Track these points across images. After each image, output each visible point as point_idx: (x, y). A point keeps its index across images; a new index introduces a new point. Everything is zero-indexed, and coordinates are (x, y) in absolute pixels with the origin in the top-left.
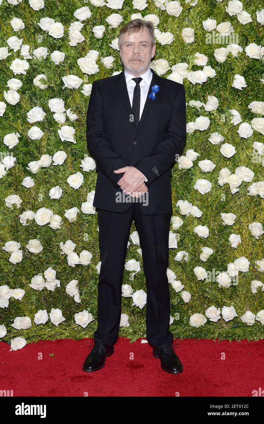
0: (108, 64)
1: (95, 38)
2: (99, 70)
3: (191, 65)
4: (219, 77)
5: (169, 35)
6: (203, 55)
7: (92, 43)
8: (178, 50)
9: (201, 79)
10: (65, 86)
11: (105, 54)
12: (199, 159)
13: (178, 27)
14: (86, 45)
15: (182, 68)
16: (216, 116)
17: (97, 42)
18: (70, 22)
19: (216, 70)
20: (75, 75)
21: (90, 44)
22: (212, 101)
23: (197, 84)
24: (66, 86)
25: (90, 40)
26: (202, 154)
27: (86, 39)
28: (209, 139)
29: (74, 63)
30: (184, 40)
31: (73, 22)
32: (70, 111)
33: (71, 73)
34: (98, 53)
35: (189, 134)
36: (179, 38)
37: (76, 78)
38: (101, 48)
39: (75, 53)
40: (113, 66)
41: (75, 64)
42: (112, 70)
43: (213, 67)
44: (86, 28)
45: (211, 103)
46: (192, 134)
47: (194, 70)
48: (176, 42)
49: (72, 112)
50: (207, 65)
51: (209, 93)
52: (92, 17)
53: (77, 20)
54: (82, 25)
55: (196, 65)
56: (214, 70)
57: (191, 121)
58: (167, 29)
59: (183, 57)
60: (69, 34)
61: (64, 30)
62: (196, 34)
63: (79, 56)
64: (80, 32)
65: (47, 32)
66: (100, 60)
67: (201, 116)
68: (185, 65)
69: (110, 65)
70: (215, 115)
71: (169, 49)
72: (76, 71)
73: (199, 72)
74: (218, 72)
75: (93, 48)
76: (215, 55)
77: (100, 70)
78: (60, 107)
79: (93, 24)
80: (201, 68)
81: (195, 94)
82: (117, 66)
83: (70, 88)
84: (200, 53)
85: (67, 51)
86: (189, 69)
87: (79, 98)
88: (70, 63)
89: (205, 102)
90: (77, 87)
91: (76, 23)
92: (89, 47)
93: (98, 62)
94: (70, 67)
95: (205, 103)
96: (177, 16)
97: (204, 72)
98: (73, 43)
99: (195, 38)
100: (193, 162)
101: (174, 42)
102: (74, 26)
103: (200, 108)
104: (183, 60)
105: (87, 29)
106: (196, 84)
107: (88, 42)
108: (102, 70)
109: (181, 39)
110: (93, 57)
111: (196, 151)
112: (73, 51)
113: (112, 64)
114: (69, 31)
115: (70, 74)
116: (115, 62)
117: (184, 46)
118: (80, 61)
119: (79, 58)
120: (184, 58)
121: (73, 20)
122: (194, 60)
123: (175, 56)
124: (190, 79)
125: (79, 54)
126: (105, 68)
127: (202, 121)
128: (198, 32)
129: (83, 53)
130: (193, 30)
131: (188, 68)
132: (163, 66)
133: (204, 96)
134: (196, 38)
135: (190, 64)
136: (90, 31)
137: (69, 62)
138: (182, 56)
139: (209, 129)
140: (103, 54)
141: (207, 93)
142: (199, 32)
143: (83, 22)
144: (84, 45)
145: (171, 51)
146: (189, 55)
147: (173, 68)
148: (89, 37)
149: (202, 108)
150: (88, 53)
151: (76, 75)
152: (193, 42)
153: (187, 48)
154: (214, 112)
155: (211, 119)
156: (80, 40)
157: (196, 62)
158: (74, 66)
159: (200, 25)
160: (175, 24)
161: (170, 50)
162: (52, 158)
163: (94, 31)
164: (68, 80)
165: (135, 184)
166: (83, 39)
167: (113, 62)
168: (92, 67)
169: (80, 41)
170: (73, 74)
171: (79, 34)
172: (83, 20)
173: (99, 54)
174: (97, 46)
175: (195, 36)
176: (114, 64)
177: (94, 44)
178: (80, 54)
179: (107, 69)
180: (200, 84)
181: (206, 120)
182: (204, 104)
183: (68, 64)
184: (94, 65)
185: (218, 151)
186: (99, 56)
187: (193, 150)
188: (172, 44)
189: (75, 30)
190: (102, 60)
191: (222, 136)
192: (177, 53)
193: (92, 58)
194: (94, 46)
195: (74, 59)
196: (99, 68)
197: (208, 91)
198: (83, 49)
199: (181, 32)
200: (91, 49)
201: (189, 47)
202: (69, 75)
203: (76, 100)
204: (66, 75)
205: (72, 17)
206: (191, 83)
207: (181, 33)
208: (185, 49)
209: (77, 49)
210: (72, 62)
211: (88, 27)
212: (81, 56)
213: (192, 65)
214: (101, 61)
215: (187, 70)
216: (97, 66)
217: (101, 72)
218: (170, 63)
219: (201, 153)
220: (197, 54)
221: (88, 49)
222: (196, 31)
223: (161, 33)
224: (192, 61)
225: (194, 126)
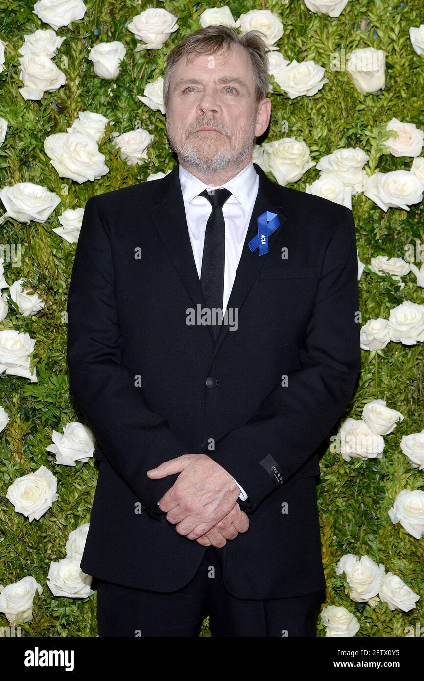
0: (135, 151)
1: (95, 77)
2: (107, 170)
3: (375, 155)
5: (311, 69)
6: (410, 128)
7: (88, 91)
8: (338, 113)
9: (406, 194)
10: (6, 215)
11: (125, 124)
12: (401, 429)
13: (339, 45)
14: (69, 97)
15: (349, 163)
17: (100, 88)
18: (23, 30)
20: (37, 183)
21: (81, 95)
23: (393, 210)
24: (10, 213)
25: (82, 84)
27: (70, 79)
29: (34, 149)
30: (355, 82)
31: (32, 32)
32: (20, 288)
33: (27, 176)
34: (105, 120)
35: (372, 354)
36: (339, 77)
37: (39, 190)
38: (112, 106)
39: (38, 121)
40: (146, 157)
41: (38, 151)
42: (144, 169)
44: (70, 50)
46: (379, 356)
47: (385, 170)
48: (331, 89)
49: (26, 291)
52: (87, 19)
53: (45, 26)
54: (59, 41)
55: (392, 156)
57: (377, 317)
58: (306, 53)
59: (350, 132)
60: (20, 64)
61: (6, 53)
62: (389, 66)
63: (49, 130)
64: (53, 59)
66: (110, 140)
67: (405, 303)
68: (357, 155)
69: (139, 155)
71: (312, 109)
72: (40, 171)
73: (398, 177)
75: (91, 105)
77: (111, 170)
79: (90, 37)
80: (406, 163)
81: (389, 238)
82: (158, 156)
83: (22, 220)
84: (402, 121)
85: (15, 114)
86: (369, 167)
87: (49, 250)
88: (23, 150)
90: (43, 218)
91: (40, 33)
92: (77, 102)
93: (106, 146)
94: (21, 160)
95: (418, 264)
96: (335, 14)
97: (415, 175)
98: (32, 91)
99: (386, 76)
100: (385, 438)
101: (327, 88)
102: (35, 44)
103: (404, 279)
104: (353, 141)
105: (74, 52)
106: (390, 208)
107: (74, 89)
108: (117, 169)
109: (345, 80)
110: (91, 132)
111: (392, 404)
112: (31, 116)
113: (146, 151)
114: (21, 56)
115: (23, 179)
116: (154, 145)
117: (355, 101)
118: (53, 144)
119: (48, 134)
120: (356, 134)
121: (33, 25)
122: (385, 140)
123: (330, 130)
124: (372, 195)
125: (49, 122)
126: (125, 163)
127: (409, 317)
128: (396, 58)
129: (62, 121)
131: (367, 164)
132: (293, 157)
134: (389, 77)
135: (373, 152)
136: (81, 56)
137: (20, 145)
138: (348, 129)
140: (118, 122)
141: (423, 237)
142: (400, 61)
143: (61, 31)
144: (64, 97)
145: (318, 115)
146: (369, 127)
147: (324, 163)
148: (78, 75)
149: (410, 278)
150: (77, 121)
151: (41, 183)
152: (381, 90)
153: (362, 107)
156: (52, 82)
157: (389, 148)
158: (35, 157)
159: (402, 41)
160: (327, 38)
161: (314, 111)
163: (92, 56)
164: (15, 198)
165: (211, 508)
166: (62, 80)
167: (148, 148)
168: (86, 160)
169: (51, 85)
170: (32, 180)
171: (51, 65)
172: (60, 25)
173: (108, 123)
174: (103, 100)
175: (386, 72)
176: (152, 151)
177: (94, 96)
178: (52, 124)
179: (131, 167)
180: (402, 209)
181: (422, 313)
182: (414, 269)
183: (17, 152)
184: (93, 155)
186: (109, 129)
187: (385, 403)
188: (319, 96)
189: (38, 56)
190: (117, 140)
192: (335, 119)
193: (88, 135)
194: (93, 99)
195: (34, 136)
196: (106, 162)
198: (62, 109)
200: (84, 110)
201: (369, 102)
202: (19, 181)
203: (38, 255)
204: (11, 184)
205: (30, 16)
206: (375, 207)
208: (357, 109)
209: (45, 110)
210: (29, 147)
211: (76, 46)
212: (56, 129)
213: (378, 156)
214: (113, 143)
215: (364, 168)
216: (102, 158)
217: (113, 174)
218: (315, 148)
219: (409, 410)
220: (394, 124)
221: (75, 110)
222: (390, 58)
223: (288, 65)
224: (377, 144)
225: (386, 332)
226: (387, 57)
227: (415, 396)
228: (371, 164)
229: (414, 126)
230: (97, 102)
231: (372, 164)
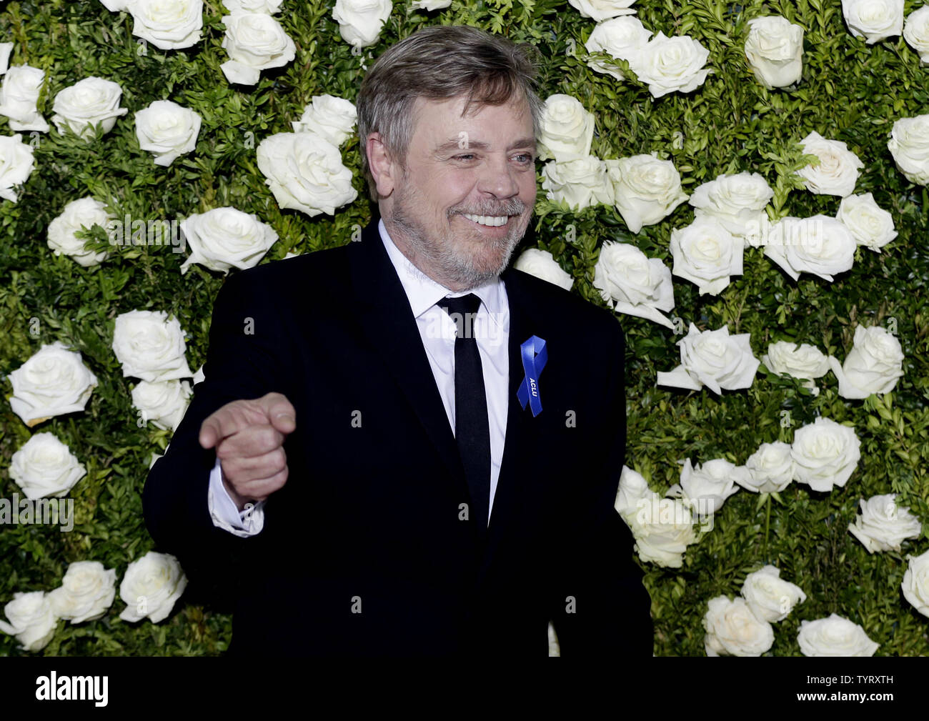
1: (341, 42)
2: (355, 194)
3: (782, 189)
4: (910, 243)
5: (688, 49)
6: (839, 147)
7: (327, 64)
9: (828, 254)
10: (191, 259)
12: (801, 613)
16: (891, 423)
17: (348, 59)
19: (895, 214)
20: (241, 210)
21: (316, 69)
22: (873, 352)
23: (806, 278)
24: (198, 257)
25: (319, 53)
26: (814, 589)
27: (300, 45)
28: (851, 528)
29: (239, 155)
30: (754, 70)
33: (225, 199)
35: (763, 498)
37: (246, 222)
39: (248, 110)
41: (245, 161)
43: (883, 202)
45: (869, 363)
46: (773, 500)
47: (797, 214)
50: (859, 190)
51: (860, 312)
55: (808, 192)
56: (886, 216)
57: (774, 438)
58: (679, 22)
60: (224, 28)
61: (204, 12)
62: (808, 46)
63: (264, 127)
64: (277, 15)
65: (123, 16)
67: (818, 420)
68: (755, 187)
70: (886, 415)
72: (247, 192)
73: (818, 223)
74: (902, 223)
75: (331, 83)
76: (892, 146)
77: (360, 195)
78: (169, 356)
80: (830, 206)
81: (794, 318)
84: (825, 138)
85: (213, 102)
86: (774, 207)
88: (222, 158)
89: (841, 348)
92: (310, 81)
94: (218, 172)
95: (842, 356)
97: (843, 222)
98: (241, 70)
99: (804, 65)
100: (776, 627)
103: (818, 382)
104: (750, 163)
105: (309, 6)
106: (803, 275)
109: (740, 64)
110: (331, 131)
111: (787, 576)
115: (218, 202)
118: (272, 156)
119: (263, 135)
120: (753, 153)
122: (800, 168)
124: (775, 253)
125: (265, 112)
127: (824, 446)
128: (819, 37)
129: (285, 108)
130: (796, 31)
131: (771, 203)
132: (654, 190)
133: (835, 327)
134: (806, 65)
135: (780, 184)
136: (321, 12)
137: (219, 150)
139: (854, 481)
141: (852, 314)
142: (827, 42)
145: (695, 118)
146: (775, 146)
147: (700, 196)
148: (314, 39)
149: (828, 382)
150: (308, 108)
151: (248, 208)
152: (795, 83)
154: (878, 405)
155: (863, 433)
156: (275, 55)
157: (805, 179)
158: (240, 169)
159: (829, 12)
160: (714, 3)
162: (117, 585)
163: (338, 13)
164: (208, 236)
166: (290, 52)
168: (323, 181)
169: (273, 61)
170: (233, 204)
171: (273, 25)
174: (352, 76)
175: (804, 57)
177: (338, 70)
178: (271, 116)
181: (845, 442)
182: (833, 362)
183: (214, 162)
184: (333, 173)
185: (891, 580)
187: (778, 571)
188: (698, 93)
191: (910, 516)
193: (327, 137)
194: (335, 75)
197: (856, 301)
198: (287, 90)
199: (739, 38)
200: (321, 93)
201: (776, 103)
202: (213, 206)
204: (200, 210)
207: (743, 45)
209: (259, 96)
210: (232, 153)
212: (275, 124)
213: (788, 190)
215: (765, 209)
216: (348, 174)
218: (688, 168)
219: (813, 583)
220: (814, 143)
221: (306, 92)
222: (810, 36)
223: (650, 39)
224: (787, 175)
225: (786, 466)
226: (806, 33)
227: (826, 561)
228: (776, 203)
229: (844, 145)
230: (341, 80)
231: (778, 203)
